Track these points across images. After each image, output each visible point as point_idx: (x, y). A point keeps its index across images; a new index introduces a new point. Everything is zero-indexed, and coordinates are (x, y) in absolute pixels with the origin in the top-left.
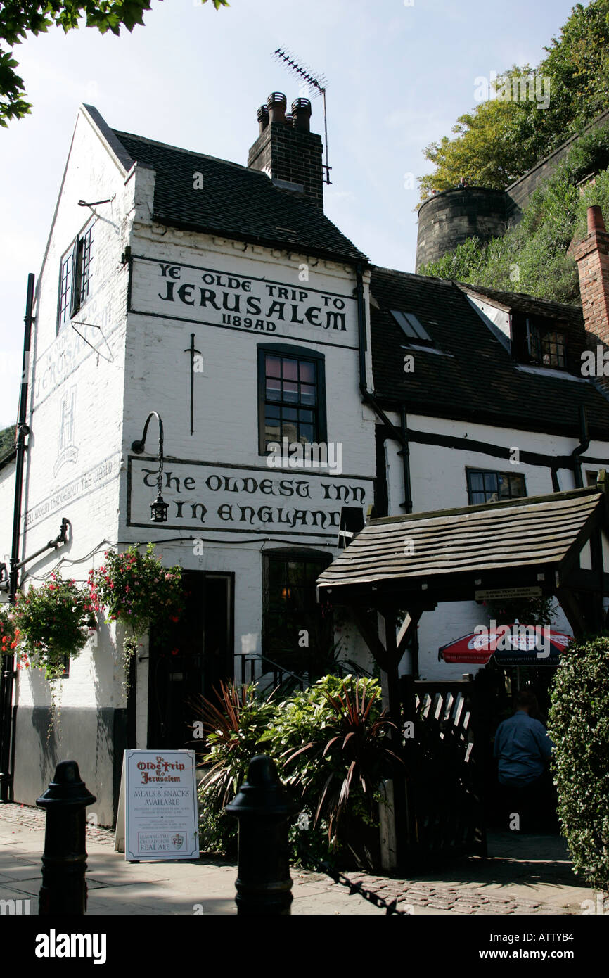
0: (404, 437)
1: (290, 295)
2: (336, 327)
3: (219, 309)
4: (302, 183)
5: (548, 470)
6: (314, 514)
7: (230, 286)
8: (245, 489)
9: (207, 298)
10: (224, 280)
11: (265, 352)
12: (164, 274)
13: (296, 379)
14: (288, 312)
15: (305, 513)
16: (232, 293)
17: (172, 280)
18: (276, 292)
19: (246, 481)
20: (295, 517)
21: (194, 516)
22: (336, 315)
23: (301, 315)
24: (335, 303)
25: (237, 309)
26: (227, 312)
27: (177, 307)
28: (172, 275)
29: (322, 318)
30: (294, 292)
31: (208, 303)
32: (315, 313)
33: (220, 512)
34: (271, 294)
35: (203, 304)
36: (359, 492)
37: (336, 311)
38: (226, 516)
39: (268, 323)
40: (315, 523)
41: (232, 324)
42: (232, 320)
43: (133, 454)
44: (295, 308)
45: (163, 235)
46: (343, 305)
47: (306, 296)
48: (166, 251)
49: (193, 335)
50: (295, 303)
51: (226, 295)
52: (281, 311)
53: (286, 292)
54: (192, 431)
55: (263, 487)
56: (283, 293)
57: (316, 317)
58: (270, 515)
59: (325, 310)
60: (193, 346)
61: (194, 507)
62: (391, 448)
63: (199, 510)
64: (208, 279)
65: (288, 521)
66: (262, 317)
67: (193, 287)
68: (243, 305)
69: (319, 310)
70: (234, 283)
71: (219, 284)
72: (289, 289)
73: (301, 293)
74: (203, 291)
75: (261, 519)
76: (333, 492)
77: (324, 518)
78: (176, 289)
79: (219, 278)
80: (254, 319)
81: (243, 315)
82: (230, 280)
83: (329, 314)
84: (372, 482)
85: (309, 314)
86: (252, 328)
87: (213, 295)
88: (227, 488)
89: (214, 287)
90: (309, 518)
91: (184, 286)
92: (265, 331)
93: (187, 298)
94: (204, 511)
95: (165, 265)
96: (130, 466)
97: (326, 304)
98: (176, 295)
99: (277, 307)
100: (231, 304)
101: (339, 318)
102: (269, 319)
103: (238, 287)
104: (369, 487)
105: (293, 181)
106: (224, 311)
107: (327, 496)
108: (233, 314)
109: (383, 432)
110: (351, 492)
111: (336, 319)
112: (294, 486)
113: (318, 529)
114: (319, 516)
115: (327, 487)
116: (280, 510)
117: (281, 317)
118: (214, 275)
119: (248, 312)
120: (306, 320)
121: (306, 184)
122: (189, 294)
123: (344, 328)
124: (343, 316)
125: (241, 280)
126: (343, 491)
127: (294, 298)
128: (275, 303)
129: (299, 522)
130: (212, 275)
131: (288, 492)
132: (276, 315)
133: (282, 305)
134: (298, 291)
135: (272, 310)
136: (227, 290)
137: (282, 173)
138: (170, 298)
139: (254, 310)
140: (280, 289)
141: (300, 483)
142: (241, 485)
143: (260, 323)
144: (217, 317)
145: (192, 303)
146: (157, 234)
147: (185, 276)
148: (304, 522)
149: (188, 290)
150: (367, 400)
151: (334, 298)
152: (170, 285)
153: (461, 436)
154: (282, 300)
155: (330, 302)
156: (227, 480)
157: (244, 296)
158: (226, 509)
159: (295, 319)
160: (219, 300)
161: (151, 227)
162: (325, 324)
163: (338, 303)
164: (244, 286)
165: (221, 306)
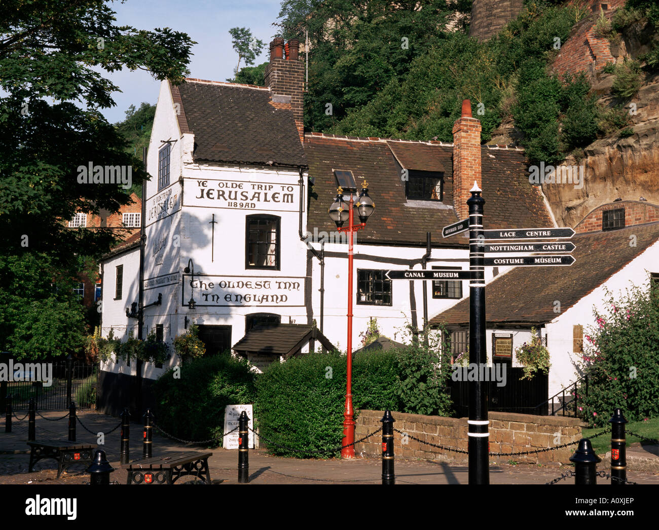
0: (322, 255)
1: (263, 188)
2: (288, 202)
3: (226, 200)
4: (291, 95)
6: (272, 296)
7: (232, 187)
8: (238, 286)
9: (221, 195)
10: (229, 184)
11: (249, 219)
12: (199, 185)
14: (262, 197)
15: (267, 296)
16: (233, 190)
17: (203, 188)
18: (256, 187)
19: (238, 283)
20: (263, 298)
21: (213, 300)
22: (288, 195)
23: (269, 197)
24: (288, 189)
25: (235, 199)
26: (230, 201)
27: (206, 201)
28: (203, 185)
29: (280, 198)
30: (266, 186)
31: (221, 197)
32: (276, 196)
33: (226, 298)
34: (253, 188)
35: (219, 198)
36: (296, 285)
37: (288, 193)
38: (228, 299)
39: (252, 204)
40: (273, 301)
41: (233, 207)
42: (233, 204)
43: (185, 273)
44: (266, 194)
45: (198, 166)
46: (292, 189)
47: (272, 187)
48: (200, 174)
49: (214, 215)
50: (266, 192)
51: (230, 192)
52: (258, 197)
53: (262, 186)
54: (213, 261)
55: (247, 285)
56: (260, 187)
57: (277, 197)
58: (250, 298)
59: (282, 193)
60: (213, 220)
61: (213, 296)
62: (315, 260)
63: (216, 297)
64: (221, 185)
65: (259, 300)
66: (248, 201)
67: (213, 190)
68: (239, 196)
69: (279, 194)
70: (234, 186)
71: (227, 187)
72: (263, 185)
73: (269, 186)
74: (219, 191)
75: (245, 300)
76: (282, 285)
77: (277, 298)
78: (205, 192)
79: (227, 184)
80: (244, 202)
81: (239, 201)
82: (232, 184)
83: (284, 195)
84: (304, 279)
85: (273, 197)
86: (243, 208)
87: (224, 193)
89: (224, 189)
90: (270, 299)
91: (209, 190)
92: (250, 208)
93: (211, 196)
94: (218, 298)
95: (200, 181)
97: (283, 190)
98: (205, 195)
99: (257, 195)
100: (233, 196)
101: (290, 197)
102: (252, 202)
103: (236, 187)
104: (302, 282)
105: (286, 94)
106: (229, 200)
107: (279, 287)
108: (234, 201)
109: (312, 253)
110: (292, 285)
111: (288, 198)
112: (262, 284)
113: (274, 304)
114: (275, 297)
115: (280, 283)
116: (255, 296)
117: (259, 200)
118: (224, 182)
119: (242, 199)
120: (272, 200)
122: (212, 194)
123: (292, 202)
124: (292, 195)
125: (238, 184)
126: (288, 285)
127: (266, 189)
128: (255, 193)
129: (264, 300)
131: (260, 287)
132: (256, 199)
133: (259, 194)
134: (267, 185)
135: (254, 197)
136: (231, 189)
137: (279, 91)
138: (202, 197)
139: (244, 198)
140: (258, 185)
141: (265, 282)
142: (236, 285)
143: (247, 204)
144: (225, 204)
145: (213, 198)
146: (196, 166)
147: (210, 185)
148: (267, 301)
149: (211, 192)
150: (303, 239)
151: (287, 186)
152: (203, 191)
154: (259, 191)
155: (285, 189)
156: (229, 282)
157: (239, 191)
158: (228, 296)
159: (266, 200)
160: (226, 196)
161: (192, 163)
162: (282, 201)
163: (290, 189)
164: (239, 186)
165: (227, 197)
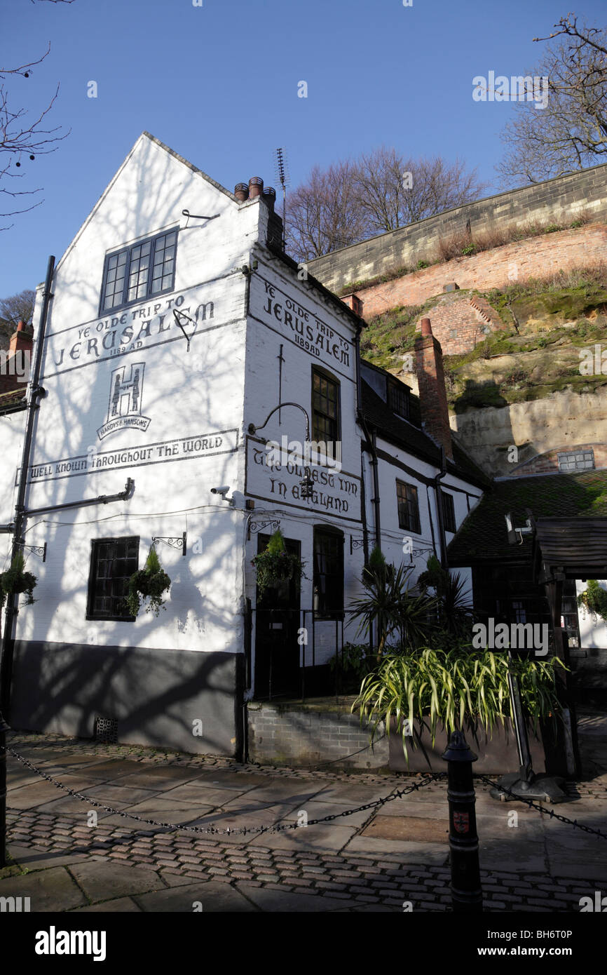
0: (376, 451)
1: (326, 332)
2: (345, 363)
3: (293, 330)
5: (425, 487)
6: (336, 500)
7: (299, 314)
9: (288, 320)
10: (297, 307)
11: (315, 371)
12: (267, 291)
14: (325, 344)
15: (332, 499)
16: (300, 319)
17: (271, 298)
18: (320, 327)
20: (328, 501)
21: (280, 492)
22: (345, 354)
23: (331, 348)
25: (302, 333)
26: (297, 334)
27: (272, 320)
28: (271, 293)
29: (339, 354)
30: (328, 331)
31: (288, 323)
32: (336, 349)
33: (294, 492)
34: (318, 327)
35: (286, 323)
36: (354, 487)
37: (345, 351)
38: (296, 496)
39: (316, 349)
40: (336, 507)
41: (300, 344)
42: (300, 341)
43: (249, 435)
44: (328, 342)
45: (268, 260)
46: (347, 348)
47: (333, 335)
48: (268, 273)
50: (328, 338)
51: (297, 320)
52: (322, 342)
53: (324, 328)
54: (280, 423)
55: (314, 475)
57: (337, 352)
58: (317, 498)
59: (341, 348)
60: (281, 354)
61: (280, 485)
62: (366, 457)
63: (283, 488)
64: (289, 304)
65: (325, 504)
66: (313, 343)
67: (281, 307)
68: (305, 331)
69: (338, 347)
70: (301, 314)
71: (294, 310)
72: (326, 327)
73: (331, 332)
74: (286, 313)
75: (312, 500)
76: (344, 485)
77: (340, 504)
78: (273, 306)
79: (294, 305)
80: (311, 343)
81: (305, 339)
82: (299, 309)
83: (342, 352)
84: (359, 481)
85: (334, 350)
86: (309, 351)
87: (291, 317)
88: (296, 474)
89: (290, 311)
90: (334, 503)
91: (277, 305)
92: (315, 354)
93: (278, 315)
94: (285, 489)
95: (267, 284)
96: (247, 444)
97: (341, 344)
98: (272, 310)
99: (320, 339)
100: (299, 328)
102: (317, 346)
103: (303, 316)
104: (358, 485)
106: (296, 332)
107: (342, 488)
108: (301, 336)
109: (365, 446)
110: (351, 487)
111: (345, 357)
112: (328, 478)
113: (338, 512)
114: (338, 502)
115: (341, 481)
116: (321, 494)
117: (322, 347)
119: (307, 337)
120: (333, 353)
122: (279, 312)
123: (348, 365)
124: (348, 355)
125: (305, 312)
126: (348, 486)
127: (328, 335)
128: (319, 335)
129: (329, 505)
130: (291, 302)
131: (324, 482)
132: (320, 344)
133: (322, 338)
135: (318, 340)
138: (269, 312)
139: (310, 337)
140: (322, 326)
141: (330, 476)
142: (304, 472)
143: (313, 348)
144: (292, 334)
145: (280, 320)
146: (265, 257)
147: (279, 299)
148: (332, 506)
149: (279, 308)
150: (360, 420)
151: (344, 341)
152: (270, 301)
153: (394, 456)
154: (322, 334)
155: (343, 344)
156: (297, 466)
157: (305, 324)
158: (296, 489)
159: (328, 351)
160: (293, 322)
161: (264, 251)
162: (340, 359)
163: (346, 346)
164: (305, 316)
165: (294, 327)
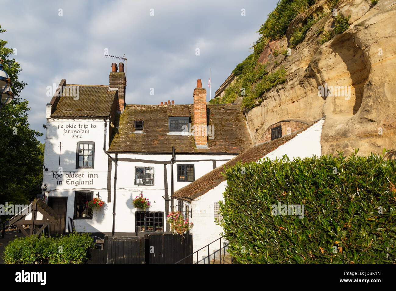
0: (116, 160)
4: (118, 87)
5: (163, 165)
11: (79, 144)
13: (88, 149)
35: (64, 134)
45: (54, 120)
48: (55, 123)
49: (61, 142)
54: (59, 165)
62: (113, 163)
92: (80, 138)
105: (116, 87)
109: (110, 160)
121: (119, 87)
137: (112, 86)
138: (55, 134)
146: (52, 120)
150: (106, 152)
153: (134, 158)
161: (50, 118)
